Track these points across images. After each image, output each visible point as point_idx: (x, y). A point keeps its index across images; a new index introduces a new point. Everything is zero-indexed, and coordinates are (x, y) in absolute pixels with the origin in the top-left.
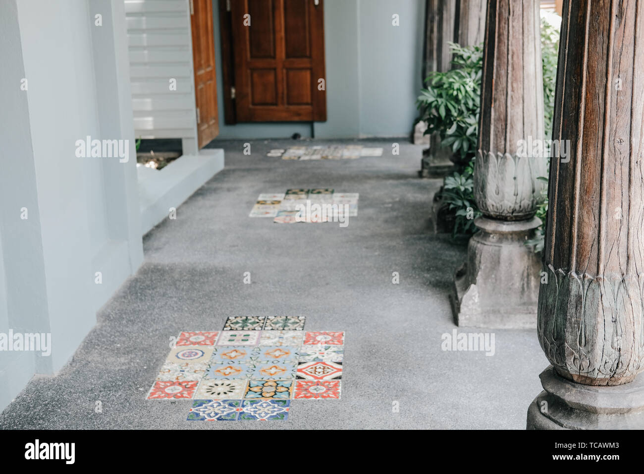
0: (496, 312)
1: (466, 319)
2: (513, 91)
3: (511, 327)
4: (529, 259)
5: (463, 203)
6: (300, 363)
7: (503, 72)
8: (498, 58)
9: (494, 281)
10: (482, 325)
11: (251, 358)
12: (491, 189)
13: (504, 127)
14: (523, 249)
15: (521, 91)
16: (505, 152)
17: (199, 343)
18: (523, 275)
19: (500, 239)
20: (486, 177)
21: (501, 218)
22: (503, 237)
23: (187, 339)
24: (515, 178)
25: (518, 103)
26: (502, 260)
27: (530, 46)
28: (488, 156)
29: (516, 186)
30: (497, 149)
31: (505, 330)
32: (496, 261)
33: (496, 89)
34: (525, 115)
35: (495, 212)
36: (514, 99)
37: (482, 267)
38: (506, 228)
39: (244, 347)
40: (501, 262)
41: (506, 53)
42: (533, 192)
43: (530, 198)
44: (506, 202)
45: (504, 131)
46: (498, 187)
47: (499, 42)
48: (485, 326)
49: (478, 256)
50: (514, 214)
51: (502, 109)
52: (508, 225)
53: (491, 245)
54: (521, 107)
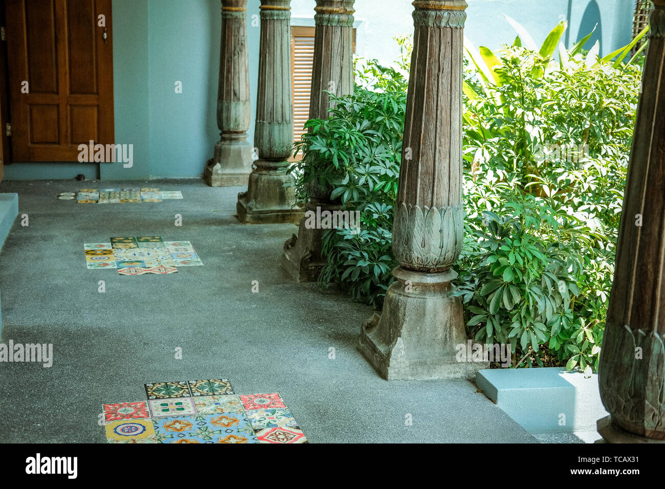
0: (423, 364)
1: (395, 373)
2: (440, 145)
3: (437, 378)
4: (451, 310)
5: (361, 254)
6: (256, 431)
7: (432, 127)
8: (427, 113)
9: (419, 332)
10: (410, 378)
11: (199, 428)
12: (416, 242)
13: (431, 181)
14: (446, 300)
15: (447, 146)
16: (432, 205)
17: (131, 416)
18: (446, 326)
19: (422, 290)
20: (412, 230)
21: (424, 270)
22: (425, 288)
23: (115, 412)
24: (441, 231)
25: (445, 158)
26: (427, 312)
27: (456, 102)
28: (414, 209)
29: (442, 238)
30: (424, 202)
31: (432, 381)
32: (421, 313)
33: (424, 144)
34: (451, 169)
35: (419, 264)
36: (442, 153)
37: (407, 319)
38: (430, 280)
39: (184, 417)
40: (426, 314)
41: (435, 108)
42: (456, 244)
43: (453, 250)
44: (432, 254)
45: (432, 184)
46: (424, 240)
47: (428, 97)
48: (413, 378)
49: (402, 308)
50: (437, 266)
51: (431, 163)
52: (431, 276)
53: (415, 297)
54: (448, 161)
